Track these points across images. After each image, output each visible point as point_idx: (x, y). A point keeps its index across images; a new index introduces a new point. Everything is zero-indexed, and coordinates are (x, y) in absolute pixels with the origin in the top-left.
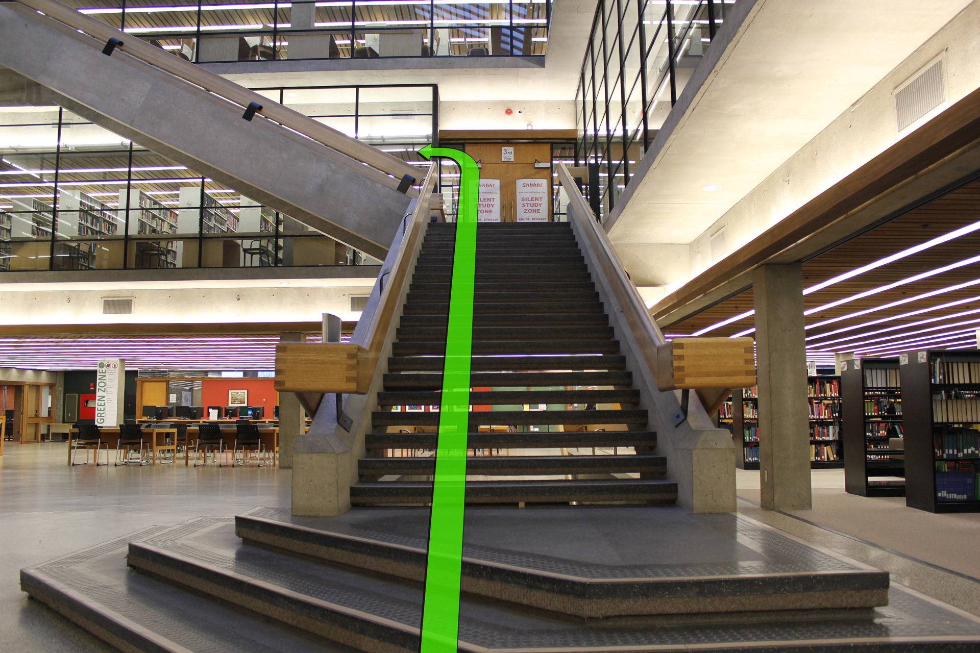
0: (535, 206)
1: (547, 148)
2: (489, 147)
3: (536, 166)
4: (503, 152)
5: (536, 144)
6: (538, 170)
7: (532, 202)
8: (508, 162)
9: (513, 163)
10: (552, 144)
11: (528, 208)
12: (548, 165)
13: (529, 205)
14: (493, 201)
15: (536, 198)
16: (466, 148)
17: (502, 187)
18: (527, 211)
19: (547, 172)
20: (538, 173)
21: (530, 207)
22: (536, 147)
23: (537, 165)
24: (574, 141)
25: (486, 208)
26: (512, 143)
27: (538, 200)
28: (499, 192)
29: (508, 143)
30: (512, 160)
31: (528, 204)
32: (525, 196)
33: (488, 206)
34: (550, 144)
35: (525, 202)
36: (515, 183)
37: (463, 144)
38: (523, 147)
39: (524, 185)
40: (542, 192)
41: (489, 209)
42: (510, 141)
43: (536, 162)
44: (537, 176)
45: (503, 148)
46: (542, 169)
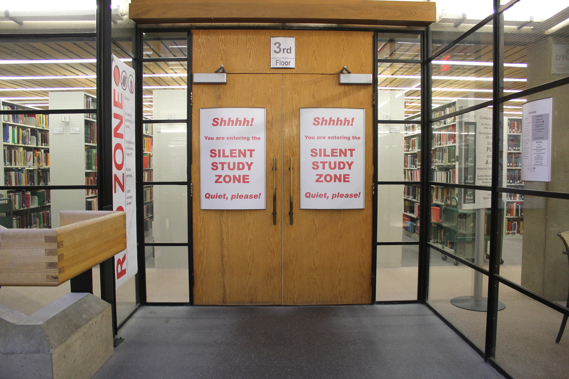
0: (340, 168)
1: (366, 39)
2: (242, 37)
3: (342, 81)
4: (274, 48)
5: (343, 33)
6: (347, 88)
7: (332, 160)
8: (284, 70)
9: (294, 71)
10: (376, 31)
11: (324, 172)
12: (368, 78)
13: (327, 165)
14: (251, 156)
15: (341, 150)
16: (195, 37)
17: (269, 124)
18: (322, 179)
19: (365, 95)
20: (345, 94)
21: (327, 171)
22: (343, 38)
23: (344, 79)
24: (423, 29)
25: (236, 173)
26: (291, 29)
27: (345, 155)
28: (262, 135)
29: (284, 28)
30: (292, 65)
31: (324, 163)
32: (319, 145)
33: (240, 166)
34: (371, 34)
35: (318, 159)
36: (298, 116)
37: (189, 31)
38: (315, 38)
39: (317, 122)
40: (355, 138)
41: (242, 173)
42: (288, 24)
43: (342, 72)
44: (345, 101)
45: (274, 40)
46: (355, 87)
